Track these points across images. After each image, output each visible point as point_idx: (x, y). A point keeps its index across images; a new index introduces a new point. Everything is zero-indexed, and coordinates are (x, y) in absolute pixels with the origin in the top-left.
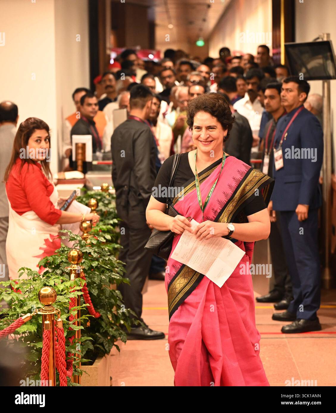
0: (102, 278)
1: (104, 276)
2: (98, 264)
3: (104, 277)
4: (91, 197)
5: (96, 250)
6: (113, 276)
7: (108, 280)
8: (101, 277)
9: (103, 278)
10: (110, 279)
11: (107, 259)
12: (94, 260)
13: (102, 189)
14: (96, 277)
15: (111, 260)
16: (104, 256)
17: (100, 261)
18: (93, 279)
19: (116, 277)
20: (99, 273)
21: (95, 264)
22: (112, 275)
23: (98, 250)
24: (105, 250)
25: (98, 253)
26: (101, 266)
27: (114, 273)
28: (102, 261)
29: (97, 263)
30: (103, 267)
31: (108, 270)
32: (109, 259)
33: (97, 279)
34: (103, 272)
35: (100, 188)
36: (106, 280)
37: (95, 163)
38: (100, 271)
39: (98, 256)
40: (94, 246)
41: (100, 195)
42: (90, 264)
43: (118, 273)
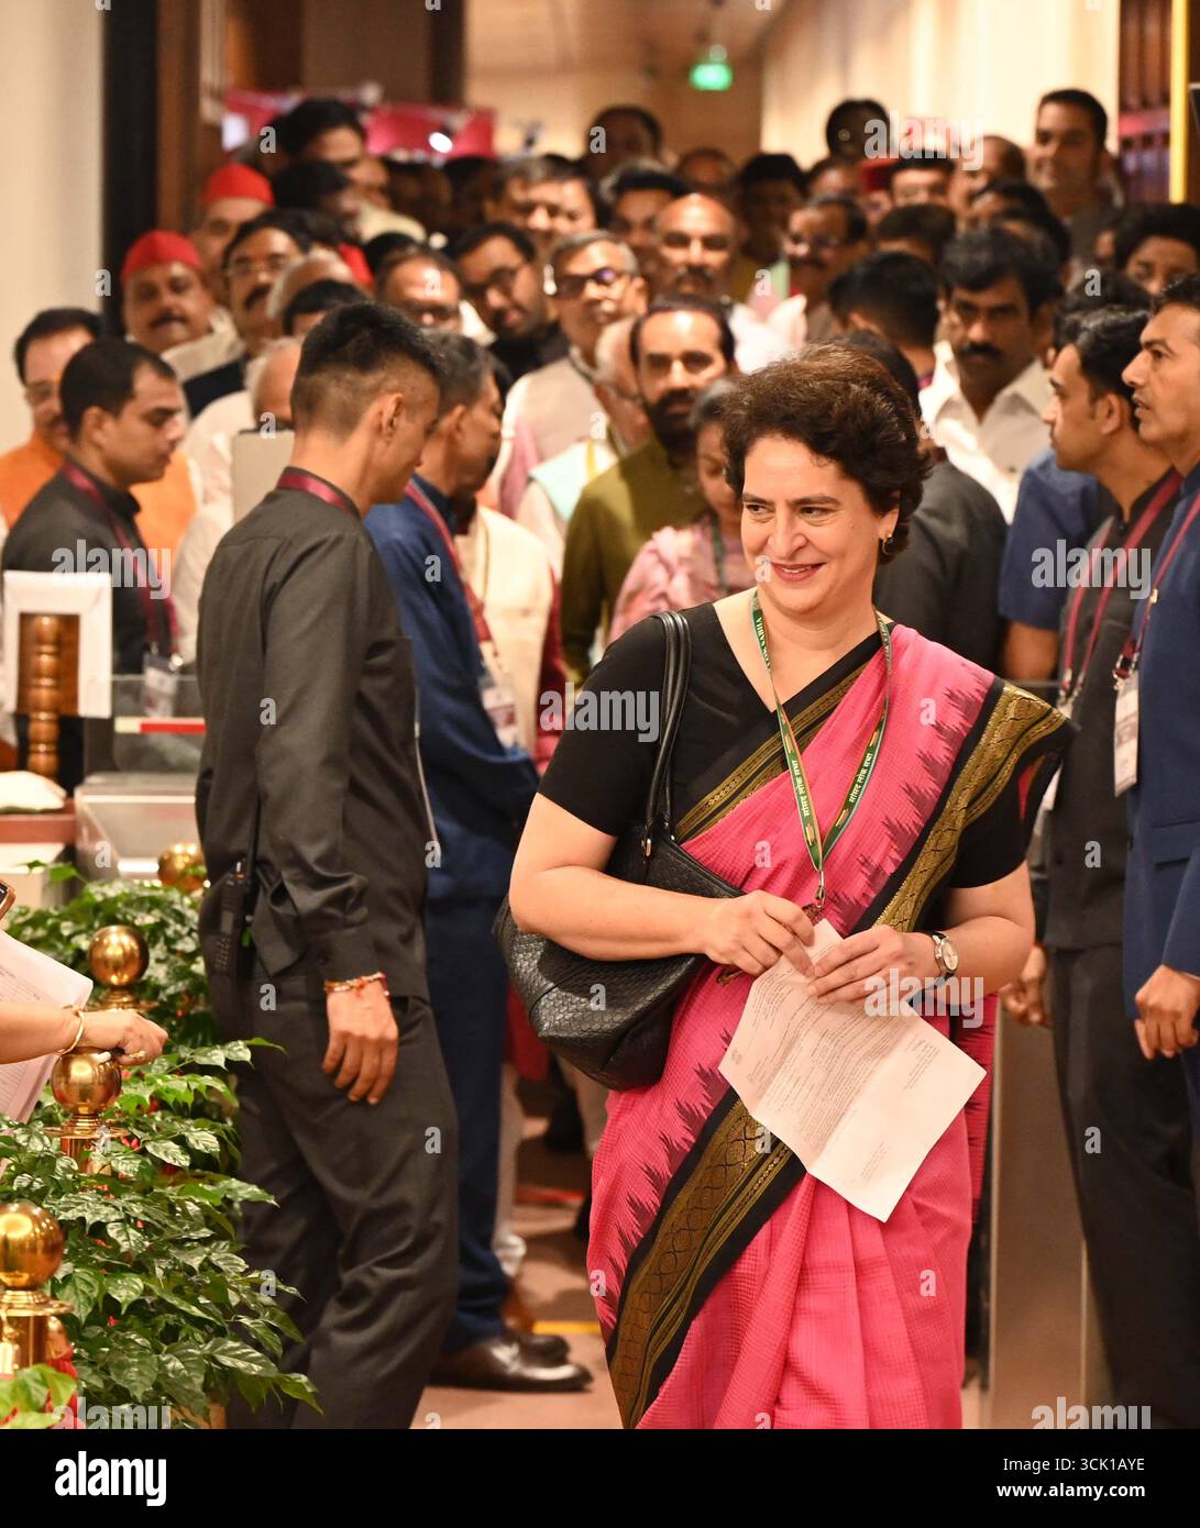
0: (166, 1371)
1: (178, 1357)
2: (147, 1291)
3: (179, 1365)
4: (107, 914)
5: (137, 1210)
6: (227, 1361)
7: (199, 1380)
8: (162, 1365)
9: (173, 1371)
10: (209, 1373)
11: (196, 1262)
12: (124, 1269)
13: (165, 871)
14: (133, 1365)
15: (218, 1270)
16: (179, 1243)
17: (159, 1272)
18: (118, 1375)
19: (241, 1365)
20: (147, 1343)
21: (127, 1290)
22: (224, 1353)
23: (146, 1214)
24: (185, 1213)
25: (147, 1229)
26: (161, 1301)
27: (231, 1344)
28: (167, 1272)
29: (138, 1283)
30: (173, 1309)
31: (198, 1323)
32: (208, 1265)
33: (140, 1373)
34: (170, 1336)
35: (152, 866)
36: (189, 1380)
37: (126, 725)
38: (154, 1327)
39: (147, 1244)
40: (126, 1191)
41: (154, 903)
42: (101, 1287)
43: (258, 1346)
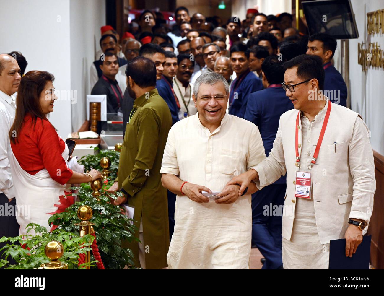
0: (113, 236)
1: (115, 234)
2: (109, 222)
4: (104, 155)
5: (107, 207)
6: (124, 234)
7: (119, 238)
8: (112, 235)
9: (114, 236)
10: (121, 237)
11: (119, 217)
12: (106, 218)
13: (116, 149)
14: (107, 235)
15: (123, 218)
16: (115, 213)
17: (112, 218)
18: (104, 237)
19: (127, 235)
20: (110, 231)
21: (105, 221)
23: (109, 208)
25: (109, 210)
26: (112, 224)
27: (125, 231)
28: (113, 218)
29: (108, 220)
30: (114, 225)
31: (119, 228)
32: (120, 217)
33: (108, 237)
34: (114, 230)
35: (114, 148)
36: (117, 238)
38: (111, 228)
39: (110, 213)
40: (105, 204)
41: (113, 154)
42: (101, 221)
43: (130, 231)
